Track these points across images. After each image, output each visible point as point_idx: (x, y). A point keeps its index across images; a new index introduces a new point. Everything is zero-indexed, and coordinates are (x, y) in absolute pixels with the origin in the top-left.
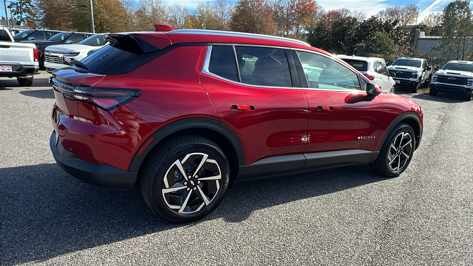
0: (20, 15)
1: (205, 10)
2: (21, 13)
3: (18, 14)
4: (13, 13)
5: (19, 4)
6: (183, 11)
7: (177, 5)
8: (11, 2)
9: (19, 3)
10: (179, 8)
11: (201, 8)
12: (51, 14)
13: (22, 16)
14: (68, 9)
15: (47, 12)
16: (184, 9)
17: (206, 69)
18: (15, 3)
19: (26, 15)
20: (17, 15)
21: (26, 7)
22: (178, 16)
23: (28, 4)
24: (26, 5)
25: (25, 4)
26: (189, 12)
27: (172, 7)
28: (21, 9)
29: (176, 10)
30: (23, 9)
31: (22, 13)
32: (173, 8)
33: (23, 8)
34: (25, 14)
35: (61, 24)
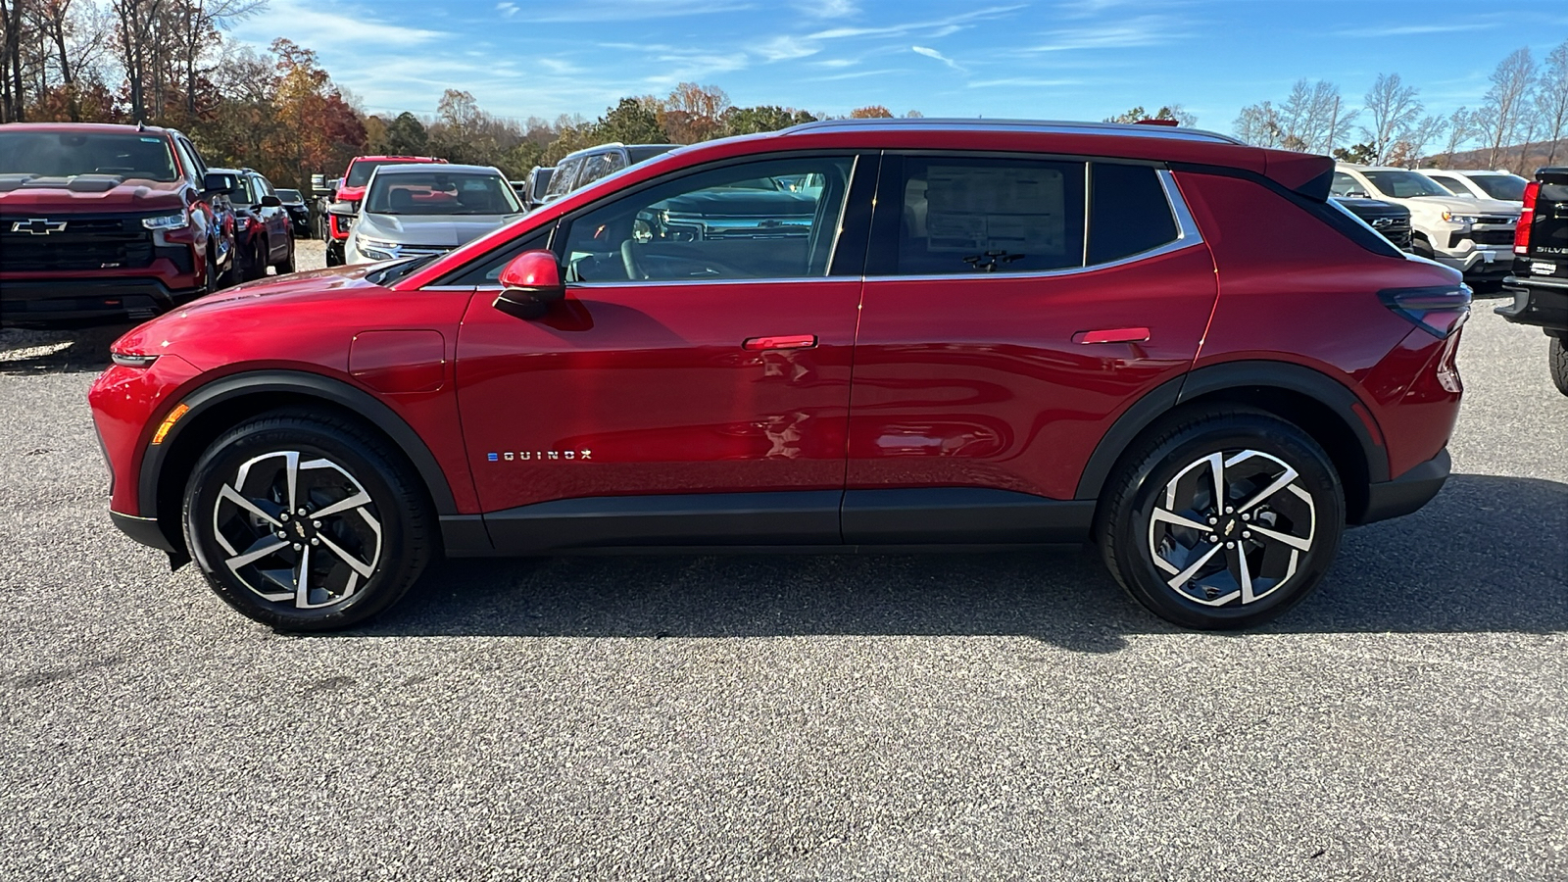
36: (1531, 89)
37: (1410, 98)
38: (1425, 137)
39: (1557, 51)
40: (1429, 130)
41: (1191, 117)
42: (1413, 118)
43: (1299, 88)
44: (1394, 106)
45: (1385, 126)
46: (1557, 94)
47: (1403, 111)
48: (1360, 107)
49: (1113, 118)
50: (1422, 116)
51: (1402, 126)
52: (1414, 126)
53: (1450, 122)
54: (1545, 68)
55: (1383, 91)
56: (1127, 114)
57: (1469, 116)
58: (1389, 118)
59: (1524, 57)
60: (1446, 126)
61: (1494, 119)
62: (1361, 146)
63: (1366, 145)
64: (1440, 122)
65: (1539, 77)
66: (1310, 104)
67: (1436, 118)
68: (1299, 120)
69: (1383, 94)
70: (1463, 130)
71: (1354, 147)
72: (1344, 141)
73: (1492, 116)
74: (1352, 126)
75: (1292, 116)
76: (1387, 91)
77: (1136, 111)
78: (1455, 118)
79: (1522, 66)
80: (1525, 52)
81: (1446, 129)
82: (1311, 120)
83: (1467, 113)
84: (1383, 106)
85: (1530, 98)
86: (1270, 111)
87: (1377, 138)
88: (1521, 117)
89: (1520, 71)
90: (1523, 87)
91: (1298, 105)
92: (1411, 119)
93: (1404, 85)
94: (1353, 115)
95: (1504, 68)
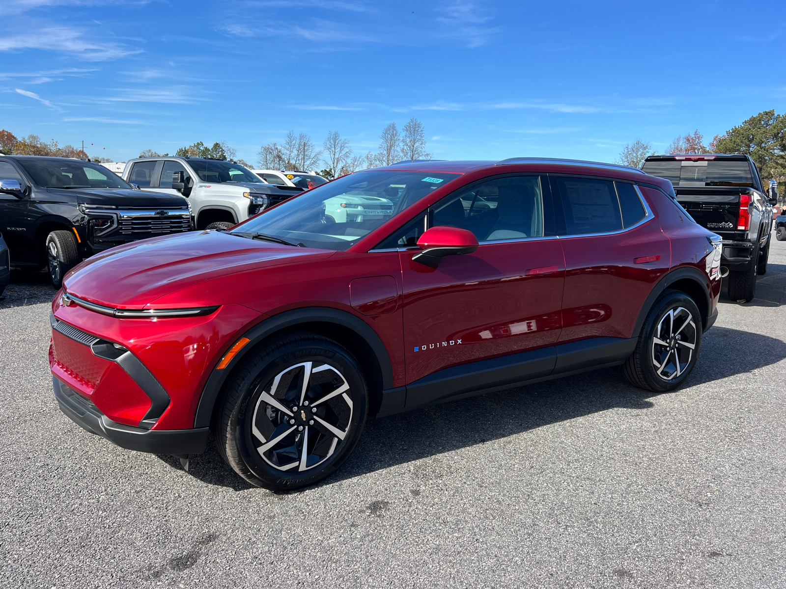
36: (398, 144)
37: (346, 146)
38: (355, 167)
39: (407, 126)
40: (356, 163)
41: (233, 149)
42: (348, 157)
43: (290, 137)
44: (338, 150)
45: (336, 161)
46: (410, 147)
47: (343, 152)
48: (322, 149)
49: (185, 148)
50: (352, 156)
51: (343, 160)
52: (349, 161)
53: (365, 159)
54: (403, 134)
55: (332, 141)
56: (193, 145)
57: (373, 157)
58: (336, 157)
59: (393, 127)
60: (364, 161)
61: (384, 158)
62: (325, 170)
63: (328, 170)
64: (361, 159)
65: (401, 139)
66: (297, 146)
67: (358, 157)
68: (292, 155)
69: (332, 142)
70: (371, 164)
71: (322, 171)
72: (317, 167)
73: (383, 157)
74: (320, 160)
75: (288, 152)
76: (334, 141)
77: (198, 143)
78: (367, 157)
79: (393, 132)
80: (394, 125)
81: (364, 163)
82: (298, 155)
83: (372, 155)
84: (333, 149)
85: (398, 149)
86: (277, 148)
87: (332, 167)
88: (396, 158)
89: (393, 134)
90: (395, 143)
91: (290, 146)
92: (347, 157)
93: (342, 138)
94: (319, 153)
95: (386, 132)
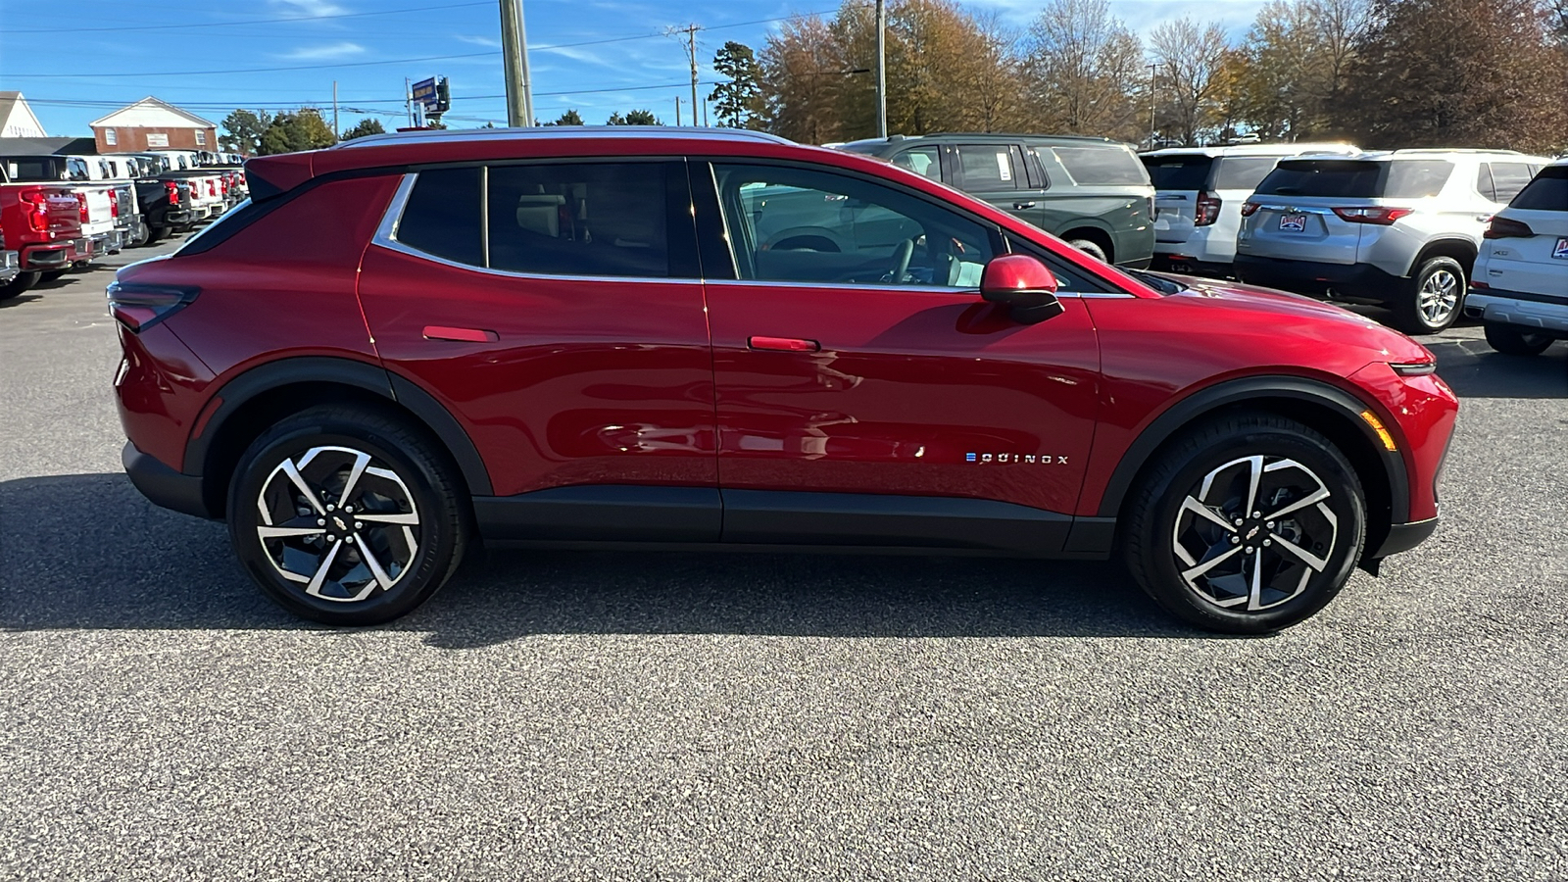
0: (734, 114)
1: (1287, 24)
2: (736, 110)
3: (730, 114)
4: (720, 113)
5: (734, 87)
6: (1202, 40)
7: (1184, 22)
8: (716, 84)
9: (735, 83)
10: (1190, 30)
11: (1274, 20)
12: (795, 104)
13: (740, 118)
14: (836, 86)
15: (786, 99)
16: (1209, 34)
17: (388, 233)
18: (725, 85)
19: (749, 115)
20: (729, 117)
21: (750, 93)
22: (1185, 61)
23: (754, 84)
24: (750, 87)
25: (748, 86)
26: (1226, 40)
27: (1164, 34)
28: (738, 98)
29: (1179, 39)
30: (742, 98)
31: (741, 111)
32: (1168, 35)
33: (744, 95)
34: (746, 112)
35: (817, 129)
